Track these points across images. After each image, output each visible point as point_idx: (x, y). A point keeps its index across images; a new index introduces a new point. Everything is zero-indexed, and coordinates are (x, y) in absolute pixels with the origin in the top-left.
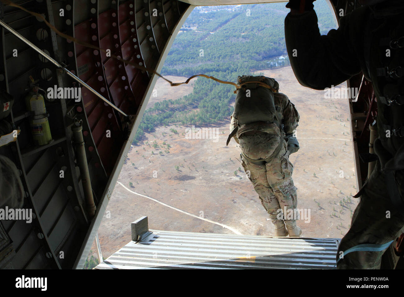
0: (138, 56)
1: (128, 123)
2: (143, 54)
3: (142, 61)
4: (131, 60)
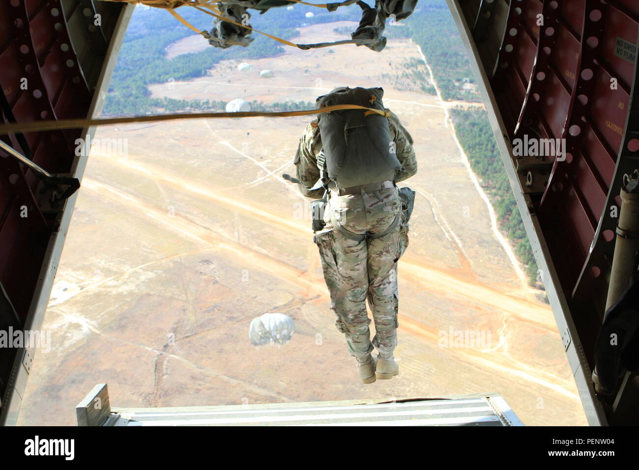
0: (64, 47)
1: (55, 192)
2: (76, 43)
3: (74, 58)
4: (49, 55)
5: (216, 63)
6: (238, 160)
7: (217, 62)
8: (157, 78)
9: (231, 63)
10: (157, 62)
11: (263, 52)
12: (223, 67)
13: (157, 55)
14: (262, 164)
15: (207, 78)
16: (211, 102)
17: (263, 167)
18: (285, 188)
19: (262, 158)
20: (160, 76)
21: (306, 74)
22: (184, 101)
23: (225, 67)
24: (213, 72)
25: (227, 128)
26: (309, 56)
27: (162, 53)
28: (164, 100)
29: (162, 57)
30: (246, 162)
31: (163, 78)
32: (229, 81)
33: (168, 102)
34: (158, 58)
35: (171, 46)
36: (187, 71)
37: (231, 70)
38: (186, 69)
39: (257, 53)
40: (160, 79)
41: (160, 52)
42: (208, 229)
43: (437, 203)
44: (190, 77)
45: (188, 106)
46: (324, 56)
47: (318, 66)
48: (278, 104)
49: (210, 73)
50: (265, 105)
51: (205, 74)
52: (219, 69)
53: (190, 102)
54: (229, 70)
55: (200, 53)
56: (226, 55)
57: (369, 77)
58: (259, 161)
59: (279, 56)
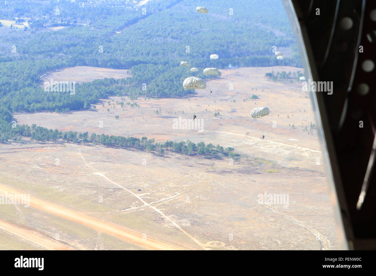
5: (104, 98)
6: (112, 190)
7: (106, 97)
8: (26, 106)
9: (122, 99)
10: (28, 89)
11: (167, 91)
12: (112, 103)
13: (29, 81)
14: (138, 196)
15: (88, 112)
16: (90, 135)
17: (140, 198)
18: (160, 218)
19: (140, 190)
20: (30, 104)
21: (215, 118)
22: (57, 131)
23: (115, 103)
24: (98, 106)
25: (105, 162)
26: (226, 100)
27: (36, 80)
28: (31, 129)
29: (34, 84)
30: (120, 192)
31: (34, 106)
32: (117, 117)
33: (37, 131)
34: (30, 85)
35: (48, 74)
36: (65, 102)
37: (122, 106)
38: (65, 99)
39: (160, 90)
40: (29, 107)
41: (33, 79)
42: (66, 243)
43: (329, 244)
44: (68, 109)
45: (61, 137)
46: (244, 101)
47: (234, 111)
48: (172, 142)
49: (95, 107)
50: (157, 144)
51: (87, 109)
52: (106, 104)
53: (64, 134)
54: (119, 106)
55: (84, 84)
56: (118, 90)
57: (293, 126)
58: (136, 193)
59: (186, 98)
